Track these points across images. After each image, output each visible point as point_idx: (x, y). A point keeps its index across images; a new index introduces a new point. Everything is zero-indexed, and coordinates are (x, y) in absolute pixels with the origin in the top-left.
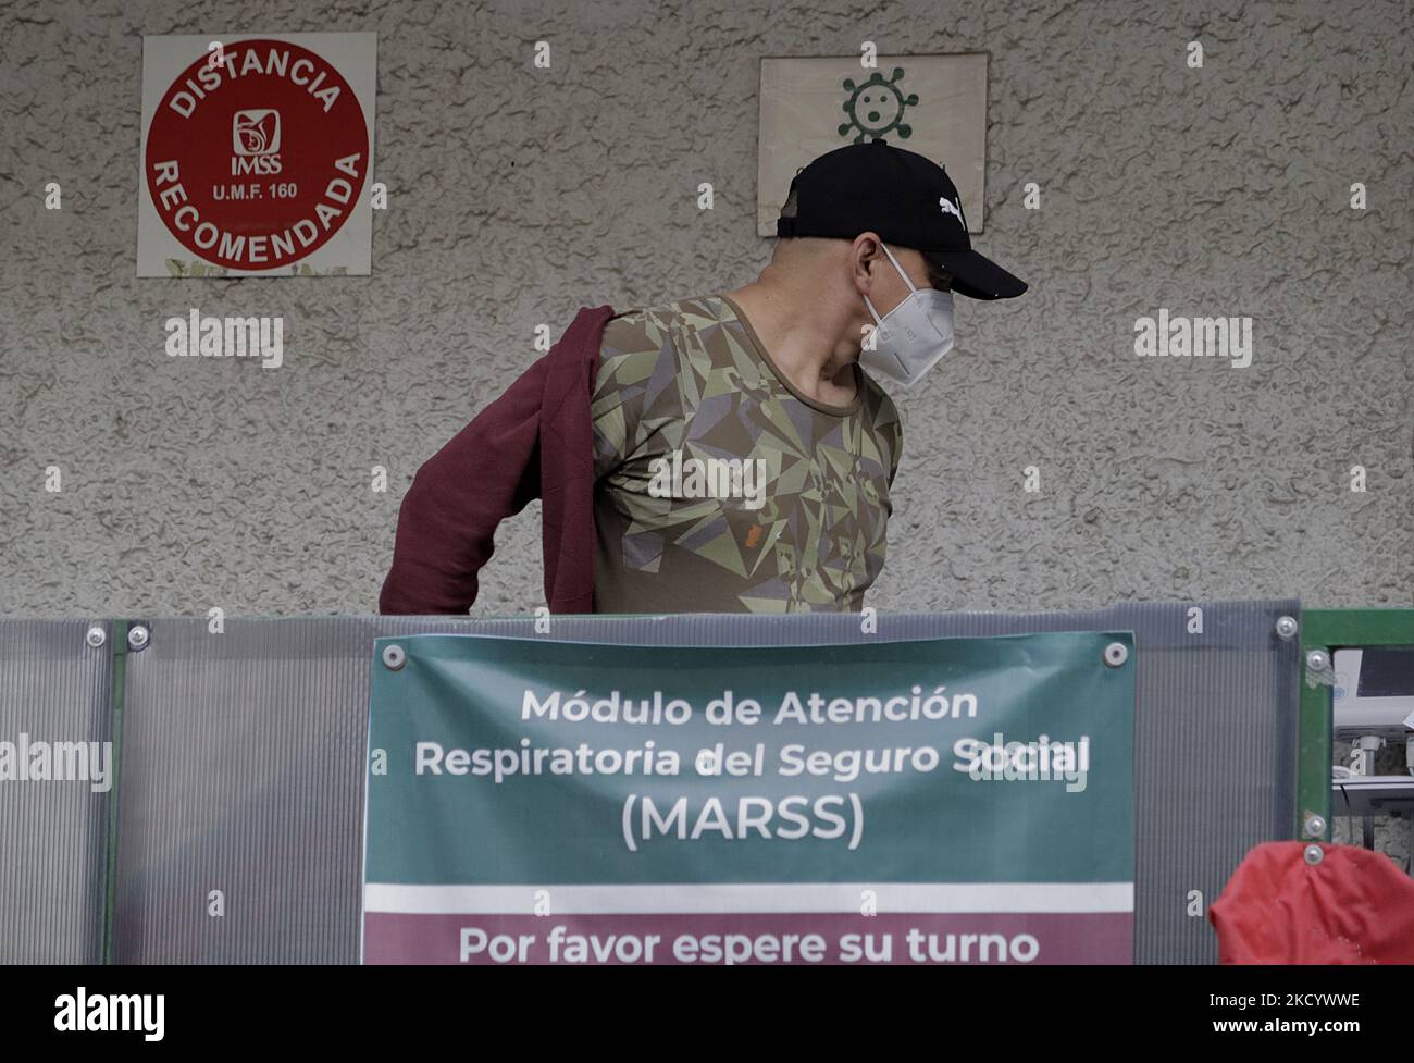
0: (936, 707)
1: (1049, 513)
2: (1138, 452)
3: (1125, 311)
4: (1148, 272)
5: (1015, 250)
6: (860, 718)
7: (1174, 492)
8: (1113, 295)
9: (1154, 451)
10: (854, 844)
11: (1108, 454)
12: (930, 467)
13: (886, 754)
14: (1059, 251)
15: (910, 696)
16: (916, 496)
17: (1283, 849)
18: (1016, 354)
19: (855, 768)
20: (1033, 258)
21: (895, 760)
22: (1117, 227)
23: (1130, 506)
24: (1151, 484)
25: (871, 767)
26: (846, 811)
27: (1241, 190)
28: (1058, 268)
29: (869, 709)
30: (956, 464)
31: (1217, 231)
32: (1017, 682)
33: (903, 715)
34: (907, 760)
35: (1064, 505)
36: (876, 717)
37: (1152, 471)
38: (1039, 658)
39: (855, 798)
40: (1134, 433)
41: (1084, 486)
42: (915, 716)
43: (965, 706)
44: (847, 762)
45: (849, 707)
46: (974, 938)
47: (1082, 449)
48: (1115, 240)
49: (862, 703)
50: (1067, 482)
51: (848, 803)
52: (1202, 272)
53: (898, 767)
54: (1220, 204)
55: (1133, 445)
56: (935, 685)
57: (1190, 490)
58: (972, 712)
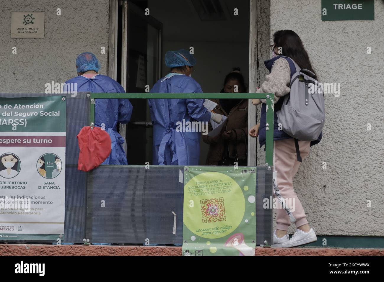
0: (37, 106)
1: (53, 79)
2: (66, 70)
3: (64, 50)
4: (68, 44)
5: (49, 41)
6: (26, 108)
7: (72, 76)
8: (63, 47)
9: (69, 70)
10: (25, 126)
11: (62, 70)
12: (36, 72)
13: (30, 113)
14: (55, 41)
15: (34, 105)
16: (34, 76)
17: (88, 127)
18: (49, 56)
19: (25, 115)
20: (51, 42)
21: (31, 114)
22: (63, 37)
23: (65, 78)
24: (68, 75)
25: (28, 115)
26: (24, 121)
27: (81, 32)
28: (55, 43)
29: (28, 107)
30: (40, 71)
31: (78, 38)
32: (49, 103)
33: (32, 108)
34: (33, 114)
35: (55, 77)
36: (29, 108)
37: (68, 73)
38: (53, 100)
39: (25, 119)
40: (66, 67)
41: (58, 75)
42: (34, 108)
43: (42, 106)
44: (24, 114)
45: (25, 106)
46: (43, 140)
47: (58, 70)
48: (63, 39)
49: (26, 106)
50: (56, 74)
51: (24, 120)
52: (76, 44)
53: (32, 115)
54: (78, 34)
55: (66, 69)
56: (37, 103)
57: (74, 76)
58: (43, 107)
